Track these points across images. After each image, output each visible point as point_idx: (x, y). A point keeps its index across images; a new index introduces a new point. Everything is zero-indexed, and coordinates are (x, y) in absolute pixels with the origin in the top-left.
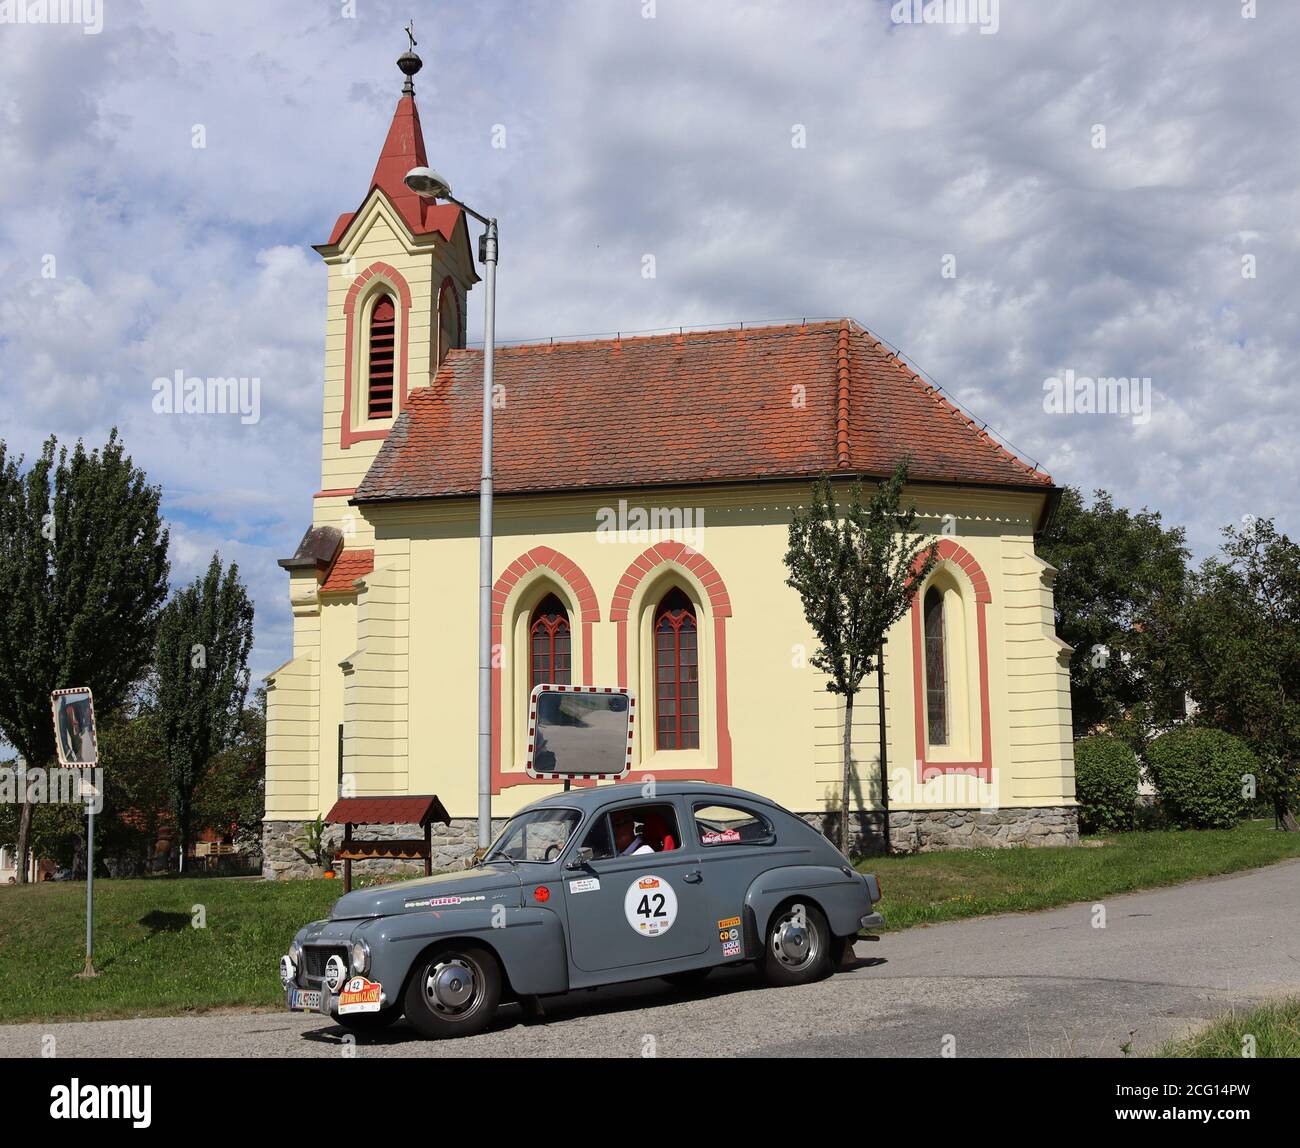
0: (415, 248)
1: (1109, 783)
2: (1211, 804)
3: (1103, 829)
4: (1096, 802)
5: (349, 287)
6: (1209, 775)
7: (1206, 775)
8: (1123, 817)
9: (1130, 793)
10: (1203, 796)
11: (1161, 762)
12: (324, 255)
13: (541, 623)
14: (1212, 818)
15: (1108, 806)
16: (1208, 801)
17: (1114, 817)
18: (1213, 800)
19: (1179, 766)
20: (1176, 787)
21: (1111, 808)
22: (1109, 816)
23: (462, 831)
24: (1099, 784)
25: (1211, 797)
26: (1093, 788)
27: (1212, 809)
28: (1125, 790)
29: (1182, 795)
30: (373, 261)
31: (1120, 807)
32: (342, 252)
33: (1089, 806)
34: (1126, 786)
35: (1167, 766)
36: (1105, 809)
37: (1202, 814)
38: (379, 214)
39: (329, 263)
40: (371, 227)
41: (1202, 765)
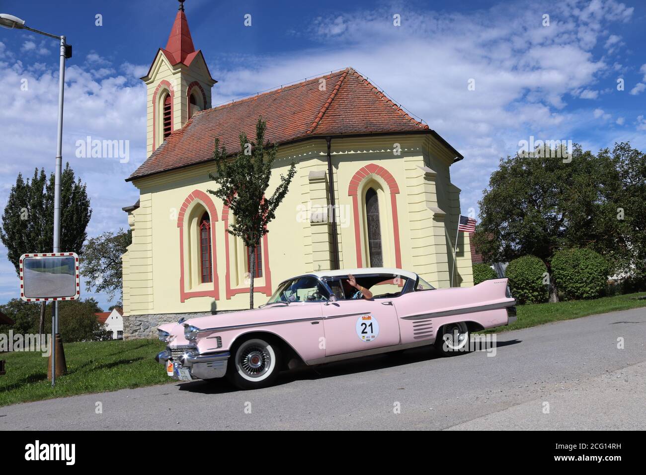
0: (174, 71)
1: (527, 279)
2: (581, 287)
3: (528, 302)
4: (523, 289)
5: (153, 93)
6: (578, 272)
7: (576, 272)
8: (538, 295)
9: (540, 283)
10: (576, 283)
11: (554, 267)
12: (145, 81)
13: (204, 224)
14: (582, 294)
15: (529, 290)
16: (579, 285)
17: (532, 296)
18: (582, 285)
19: (562, 269)
20: (562, 279)
21: (531, 291)
22: (530, 295)
23: (172, 319)
24: (523, 280)
25: (581, 283)
26: (520, 282)
27: (581, 289)
28: (537, 281)
29: (565, 283)
30: (162, 80)
31: (536, 290)
32: (151, 79)
33: (520, 291)
34: (537, 279)
35: (557, 269)
36: (527, 292)
37: (576, 292)
38: (163, 60)
39: (147, 84)
40: (160, 66)
41: (574, 267)
